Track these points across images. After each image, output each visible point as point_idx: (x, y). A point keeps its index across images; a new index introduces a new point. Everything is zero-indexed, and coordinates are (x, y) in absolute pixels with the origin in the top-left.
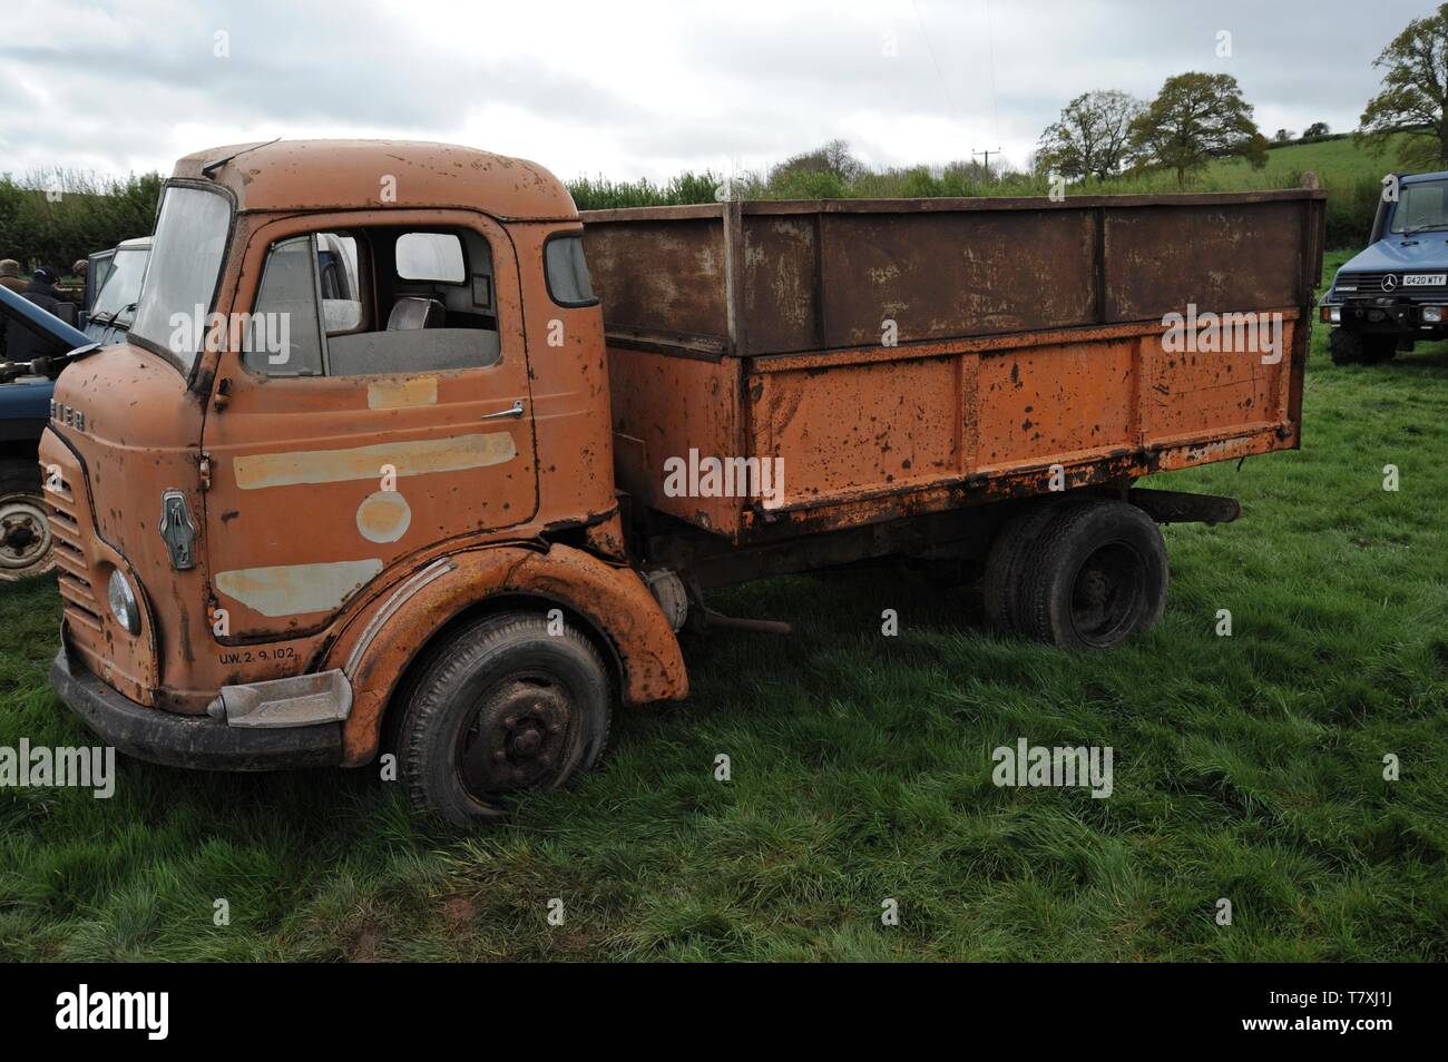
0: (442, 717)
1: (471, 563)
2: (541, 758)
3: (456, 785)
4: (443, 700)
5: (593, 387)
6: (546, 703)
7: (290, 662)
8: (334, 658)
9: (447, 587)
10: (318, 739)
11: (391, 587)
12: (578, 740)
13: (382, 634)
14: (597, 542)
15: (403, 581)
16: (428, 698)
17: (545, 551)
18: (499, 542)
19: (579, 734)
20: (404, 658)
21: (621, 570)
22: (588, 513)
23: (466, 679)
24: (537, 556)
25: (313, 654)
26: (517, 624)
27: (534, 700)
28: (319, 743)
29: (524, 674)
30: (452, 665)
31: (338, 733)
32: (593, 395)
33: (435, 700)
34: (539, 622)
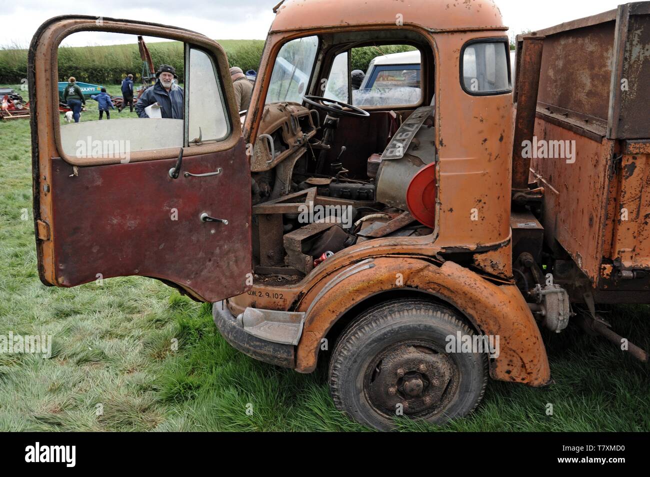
0: (353, 359)
1: (384, 266)
2: (424, 398)
3: (363, 400)
4: (355, 349)
5: (490, 155)
6: (431, 365)
7: (281, 303)
8: (303, 306)
9: (364, 278)
10: (282, 352)
11: (336, 271)
12: (458, 392)
13: (323, 300)
14: (482, 265)
15: (343, 269)
16: (346, 345)
17: (439, 265)
18: (409, 254)
19: (458, 389)
20: (334, 318)
21: (503, 287)
22: (477, 244)
23: (371, 339)
24: (433, 267)
25: (293, 301)
26: (414, 310)
27: (421, 361)
28: (282, 354)
29: (417, 343)
30: (364, 328)
31: (292, 352)
32: (489, 161)
33: (350, 348)
34: (431, 311)
